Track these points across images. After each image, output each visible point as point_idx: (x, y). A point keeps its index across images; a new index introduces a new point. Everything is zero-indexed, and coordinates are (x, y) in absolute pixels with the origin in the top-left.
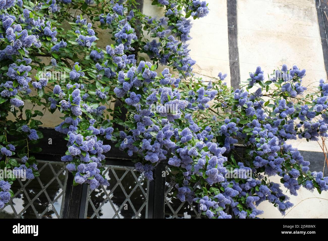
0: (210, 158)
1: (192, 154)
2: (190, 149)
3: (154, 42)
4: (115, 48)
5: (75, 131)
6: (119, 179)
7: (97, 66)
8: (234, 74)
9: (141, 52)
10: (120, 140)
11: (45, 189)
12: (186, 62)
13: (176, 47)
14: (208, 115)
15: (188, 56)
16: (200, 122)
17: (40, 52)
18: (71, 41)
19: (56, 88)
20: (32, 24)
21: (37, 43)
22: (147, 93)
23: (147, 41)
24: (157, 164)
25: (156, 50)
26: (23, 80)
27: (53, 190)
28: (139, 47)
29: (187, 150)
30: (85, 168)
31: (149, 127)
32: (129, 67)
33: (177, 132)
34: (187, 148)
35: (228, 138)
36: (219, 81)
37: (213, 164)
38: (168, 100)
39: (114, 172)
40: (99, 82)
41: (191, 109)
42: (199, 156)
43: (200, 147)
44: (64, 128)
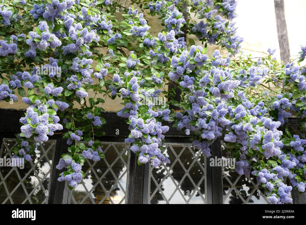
0: (265, 132)
1: (247, 129)
2: (244, 125)
3: (202, 24)
4: (167, 35)
5: (136, 115)
6: (178, 155)
7: (151, 52)
8: (283, 47)
9: (190, 34)
10: (177, 121)
11: (111, 168)
12: (234, 40)
13: (223, 26)
14: (259, 90)
15: (236, 33)
16: (252, 97)
17: (98, 44)
18: (125, 32)
19: (115, 77)
20: (90, 21)
21: (96, 38)
22: (200, 75)
23: (195, 23)
24: (214, 141)
25: (204, 30)
26: (86, 72)
27: (118, 168)
28: (187, 29)
29: (242, 127)
30: (147, 149)
31: (204, 107)
32: (180, 51)
33: (231, 110)
34: (242, 124)
35: (281, 112)
36: (269, 56)
37: (269, 138)
38: (220, 81)
39: (172, 149)
40: (153, 67)
41: (243, 86)
42: (254, 132)
43: (254, 123)
44: (125, 113)
